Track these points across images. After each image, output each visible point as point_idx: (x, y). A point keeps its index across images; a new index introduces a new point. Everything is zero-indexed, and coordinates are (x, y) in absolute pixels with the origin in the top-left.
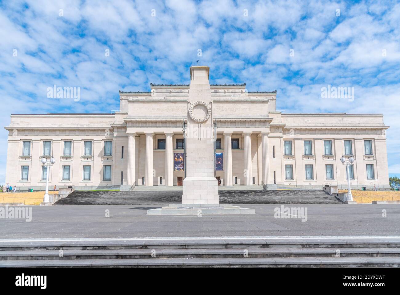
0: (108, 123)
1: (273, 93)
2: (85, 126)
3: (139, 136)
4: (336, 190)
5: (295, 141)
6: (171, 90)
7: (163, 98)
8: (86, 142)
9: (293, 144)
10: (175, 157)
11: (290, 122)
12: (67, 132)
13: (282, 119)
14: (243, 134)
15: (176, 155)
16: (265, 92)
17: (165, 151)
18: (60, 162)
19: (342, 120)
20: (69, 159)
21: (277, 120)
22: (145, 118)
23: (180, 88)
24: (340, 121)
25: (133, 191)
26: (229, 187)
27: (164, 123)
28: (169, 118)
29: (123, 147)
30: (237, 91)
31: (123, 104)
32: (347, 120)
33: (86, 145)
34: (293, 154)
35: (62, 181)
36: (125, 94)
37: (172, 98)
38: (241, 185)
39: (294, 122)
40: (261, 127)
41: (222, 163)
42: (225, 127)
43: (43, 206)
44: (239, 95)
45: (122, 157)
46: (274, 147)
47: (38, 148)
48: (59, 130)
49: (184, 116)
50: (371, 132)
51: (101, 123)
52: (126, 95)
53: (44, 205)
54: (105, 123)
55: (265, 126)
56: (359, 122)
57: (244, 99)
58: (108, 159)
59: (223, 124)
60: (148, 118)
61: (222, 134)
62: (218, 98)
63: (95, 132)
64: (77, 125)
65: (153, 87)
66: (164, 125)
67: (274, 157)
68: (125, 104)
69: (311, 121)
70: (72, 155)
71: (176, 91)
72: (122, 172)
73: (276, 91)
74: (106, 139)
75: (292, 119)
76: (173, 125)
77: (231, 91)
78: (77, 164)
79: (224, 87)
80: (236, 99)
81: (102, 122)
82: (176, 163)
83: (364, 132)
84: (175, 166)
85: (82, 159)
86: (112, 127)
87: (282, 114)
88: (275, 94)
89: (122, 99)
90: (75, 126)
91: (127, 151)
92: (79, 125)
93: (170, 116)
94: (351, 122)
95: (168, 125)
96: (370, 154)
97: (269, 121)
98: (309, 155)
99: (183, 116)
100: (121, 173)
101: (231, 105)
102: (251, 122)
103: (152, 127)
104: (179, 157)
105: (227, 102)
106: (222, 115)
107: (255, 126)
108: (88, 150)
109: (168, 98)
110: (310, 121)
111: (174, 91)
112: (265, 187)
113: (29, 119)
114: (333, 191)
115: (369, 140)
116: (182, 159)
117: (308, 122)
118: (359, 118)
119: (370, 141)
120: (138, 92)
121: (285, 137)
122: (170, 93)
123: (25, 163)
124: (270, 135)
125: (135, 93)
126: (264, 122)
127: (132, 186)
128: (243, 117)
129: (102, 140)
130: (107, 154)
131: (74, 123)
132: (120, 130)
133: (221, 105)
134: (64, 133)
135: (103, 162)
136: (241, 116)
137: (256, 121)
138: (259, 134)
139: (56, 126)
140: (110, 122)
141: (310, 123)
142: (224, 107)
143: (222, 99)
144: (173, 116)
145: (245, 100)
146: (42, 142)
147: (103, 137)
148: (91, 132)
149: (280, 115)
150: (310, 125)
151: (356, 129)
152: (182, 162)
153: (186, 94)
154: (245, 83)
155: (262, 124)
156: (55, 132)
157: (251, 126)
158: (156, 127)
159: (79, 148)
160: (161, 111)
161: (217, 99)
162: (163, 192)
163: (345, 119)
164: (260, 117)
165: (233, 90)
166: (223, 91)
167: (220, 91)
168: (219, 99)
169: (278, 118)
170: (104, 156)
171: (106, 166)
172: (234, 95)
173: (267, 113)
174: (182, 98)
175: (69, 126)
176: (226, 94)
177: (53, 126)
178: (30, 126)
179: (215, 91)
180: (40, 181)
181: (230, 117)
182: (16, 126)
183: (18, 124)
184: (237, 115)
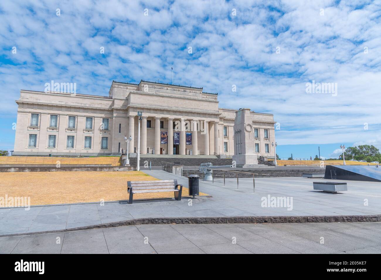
0: (106, 105)
1: (216, 94)
2: (87, 105)
5: (229, 127)
6: (156, 86)
7: (155, 93)
8: (87, 118)
9: (227, 129)
10: (161, 134)
11: (226, 115)
12: (72, 109)
15: (162, 133)
16: (211, 94)
18: (65, 132)
19: (254, 116)
20: (73, 131)
22: (143, 106)
23: (161, 86)
26: (196, 156)
27: (156, 110)
28: (159, 107)
29: (120, 124)
30: (197, 92)
31: (116, 91)
33: (87, 120)
34: (228, 136)
35: (67, 148)
36: (118, 83)
37: (161, 94)
38: (200, 155)
39: (228, 115)
40: (215, 118)
41: (191, 140)
42: (194, 116)
44: (199, 95)
45: (120, 132)
46: (219, 130)
47: (45, 120)
48: (66, 107)
50: (268, 124)
52: (118, 85)
55: (217, 118)
56: (262, 118)
58: (105, 132)
59: (193, 114)
60: (145, 106)
62: (190, 97)
63: (95, 111)
64: (80, 104)
65: (143, 83)
66: (155, 112)
67: (219, 137)
70: (76, 128)
71: (159, 87)
72: (119, 143)
74: (104, 117)
75: (227, 113)
76: (161, 112)
77: (194, 91)
78: (80, 136)
79: (190, 88)
81: (101, 104)
82: (162, 139)
83: (264, 124)
84: (161, 141)
85: (84, 131)
86: (111, 108)
87: (223, 110)
89: (115, 87)
90: (79, 105)
92: (82, 104)
93: (158, 106)
95: (158, 112)
96: (267, 138)
97: (218, 115)
99: (168, 107)
102: (209, 114)
103: (147, 112)
104: (164, 134)
105: (195, 100)
106: (192, 109)
107: (211, 117)
108: (89, 124)
109: (158, 93)
111: (157, 88)
113: (38, 95)
116: (166, 136)
118: (262, 116)
119: (267, 130)
121: (226, 124)
122: (155, 88)
123: (33, 132)
125: (125, 83)
126: (216, 115)
128: (204, 111)
129: (101, 117)
130: (104, 129)
131: (78, 102)
132: (118, 112)
133: (191, 102)
134: (69, 109)
135: (101, 134)
137: (212, 114)
138: (213, 122)
139: (63, 104)
140: (107, 104)
144: (161, 106)
145: (206, 100)
146: (49, 116)
147: (103, 115)
148: (92, 111)
151: (261, 123)
152: (166, 138)
153: (165, 90)
154: (202, 87)
155: (215, 116)
156: (61, 108)
157: (209, 117)
158: (150, 113)
159: (82, 122)
160: (153, 102)
163: (255, 115)
164: (214, 112)
165: (195, 91)
166: (189, 91)
167: (187, 91)
169: (222, 112)
171: (103, 137)
172: (196, 94)
173: (218, 110)
174: (167, 95)
175: (74, 104)
176: (191, 94)
177: (60, 103)
178: (39, 101)
179: (184, 90)
180: (47, 148)
181: (197, 110)
182: (25, 100)
183: (27, 99)
184: (201, 109)
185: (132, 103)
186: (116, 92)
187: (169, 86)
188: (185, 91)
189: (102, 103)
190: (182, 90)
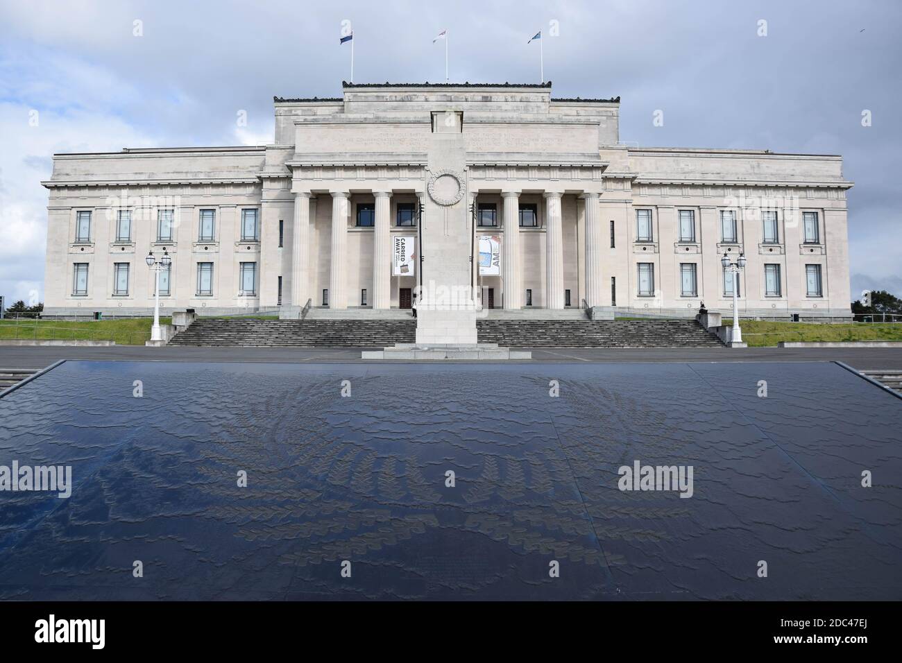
0: (251, 169)
1: (612, 102)
2: (202, 176)
3: (317, 198)
4: (717, 320)
5: (660, 210)
6: (388, 96)
7: (371, 116)
8: (202, 211)
9: (654, 216)
11: (647, 168)
12: (163, 191)
13: (632, 160)
14: (545, 196)
16: (595, 101)
17: (374, 231)
19: (759, 166)
20: (168, 249)
21: (619, 164)
22: (332, 160)
23: (405, 92)
24: (753, 167)
25: (306, 318)
26: (512, 312)
27: (373, 169)
28: (382, 160)
29: (281, 222)
30: (533, 97)
31: (282, 125)
32: (767, 167)
33: (202, 218)
34: (655, 240)
36: (286, 104)
37: (391, 115)
39: (657, 169)
40: (584, 179)
42: (506, 179)
43: (152, 347)
44: (537, 107)
45: (281, 244)
46: (613, 222)
48: (148, 186)
49: (416, 155)
51: (236, 170)
52: (289, 107)
53: (152, 345)
54: (243, 169)
55: (591, 179)
56: (793, 173)
57: (548, 119)
58: (249, 248)
60: (338, 160)
61: (499, 194)
62: (490, 115)
64: (184, 175)
65: (348, 89)
67: (613, 246)
68: (285, 125)
69: (693, 168)
70: (174, 240)
71: (401, 97)
72: (280, 278)
73: (619, 97)
74: (244, 203)
75: (653, 160)
76: (392, 174)
77: (519, 97)
78: (185, 260)
79: (504, 89)
80: (529, 117)
81: (237, 166)
83: (802, 194)
85: (196, 249)
86: (259, 178)
87: (629, 151)
88: (616, 104)
89: (280, 116)
91: (291, 231)
92: (188, 175)
93: (380, 154)
94: (777, 170)
95: (380, 174)
96: (814, 242)
97: (601, 168)
98: (688, 242)
99: (413, 155)
100: (278, 278)
101: (518, 131)
102: (561, 168)
103: (346, 178)
105: (510, 124)
106: (499, 154)
107: (569, 178)
108: (207, 227)
109: (380, 115)
110: (691, 168)
111: (394, 99)
112: (589, 313)
113: (90, 163)
114: (712, 322)
115: (814, 210)
117: (686, 170)
118: (793, 163)
119: (815, 214)
120: (314, 98)
121: (637, 201)
122: (386, 101)
123: (81, 256)
124: (602, 197)
125: (308, 100)
126: (589, 170)
127: (304, 308)
128: (544, 159)
129: (236, 206)
130: (246, 238)
131: (178, 170)
133: (496, 129)
135: (238, 255)
136: (540, 154)
137: (572, 168)
138: (579, 194)
139: (143, 178)
140: (253, 166)
141: (691, 172)
142: (503, 136)
143: (499, 116)
144: (391, 154)
145: (549, 121)
147: (244, 200)
148: (214, 190)
149: (627, 153)
150: (691, 176)
151: (786, 188)
153: (420, 103)
154: (550, 83)
155: (586, 174)
156: (140, 190)
157: (563, 178)
158: (354, 178)
159: (188, 225)
160: (366, 144)
161: (489, 118)
162: (373, 321)
163: (764, 164)
164: (582, 159)
165: (525, 96)
166: (501, 96)
167: (495, 96)
168: (493, 118)
169: (621, 158)
170: (241, 241)
171: (244, 263)
172: (527, 106)
173: (595, 151)
174: (412, 116)
175: (169, 176)
176: (509, 106)
177: (137, 177)
178: (91, 178)
179: (483, 97)
180: (110, 296)
181: (517, 157)
182: (64, 180)
183: (67, 175)
184: (531, 154)
185: (300, 155)
186: (282, 129)
187: (431, 89)
188: (486, 99)
189: (240, 166)
190: (479, 97)
